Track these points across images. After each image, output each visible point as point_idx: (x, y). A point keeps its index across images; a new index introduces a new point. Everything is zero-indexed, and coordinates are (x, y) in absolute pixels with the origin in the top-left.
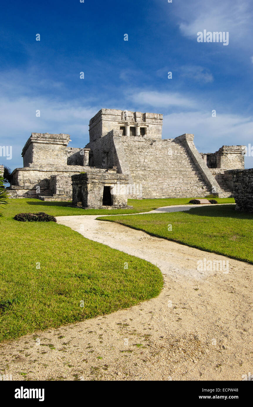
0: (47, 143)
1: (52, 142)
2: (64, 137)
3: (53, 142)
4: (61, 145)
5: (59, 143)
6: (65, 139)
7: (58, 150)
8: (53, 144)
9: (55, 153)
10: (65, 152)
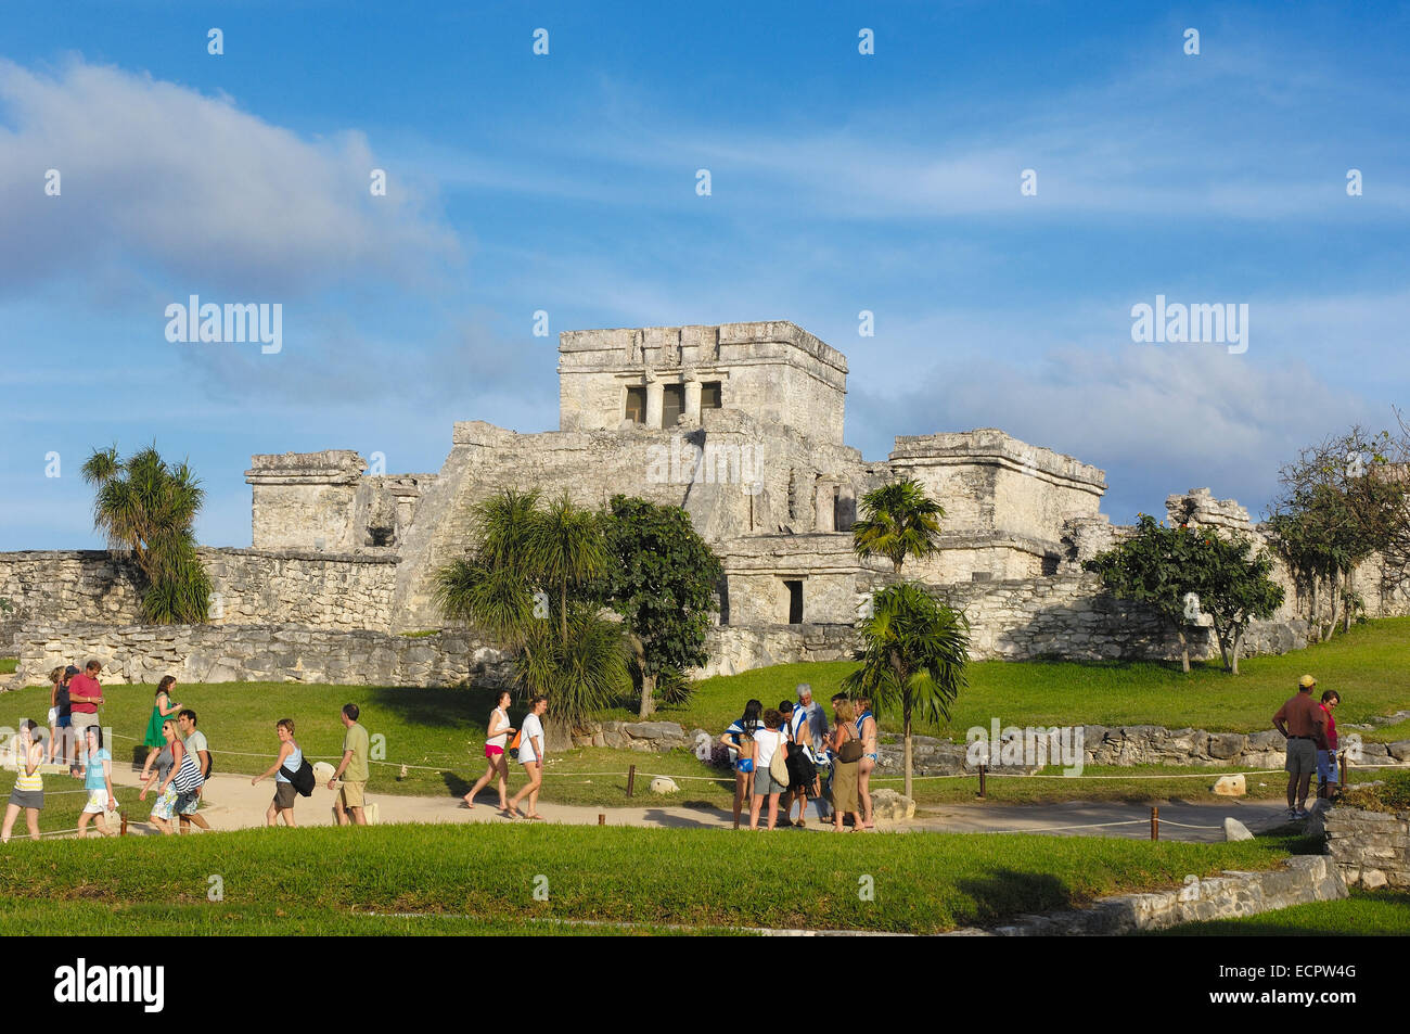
0: (285, 484)
1: (298, 479)
2: (333, 461)
3: (302, 478)
4: (327, 486)
5: (317, 479)
6: (335, 467)
7: (318, 503)
8: (301, 483)
9: (310, 512)
10: (336, 507)
